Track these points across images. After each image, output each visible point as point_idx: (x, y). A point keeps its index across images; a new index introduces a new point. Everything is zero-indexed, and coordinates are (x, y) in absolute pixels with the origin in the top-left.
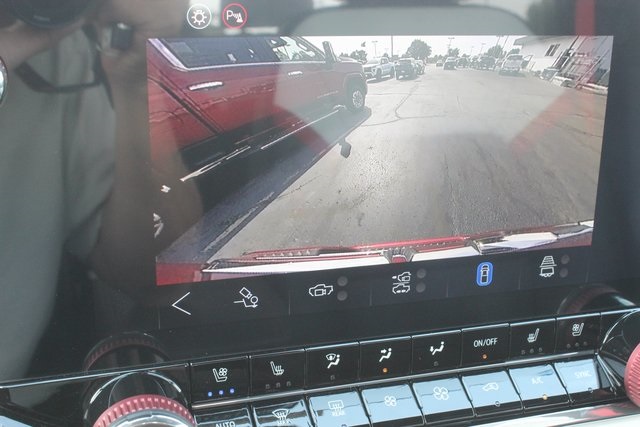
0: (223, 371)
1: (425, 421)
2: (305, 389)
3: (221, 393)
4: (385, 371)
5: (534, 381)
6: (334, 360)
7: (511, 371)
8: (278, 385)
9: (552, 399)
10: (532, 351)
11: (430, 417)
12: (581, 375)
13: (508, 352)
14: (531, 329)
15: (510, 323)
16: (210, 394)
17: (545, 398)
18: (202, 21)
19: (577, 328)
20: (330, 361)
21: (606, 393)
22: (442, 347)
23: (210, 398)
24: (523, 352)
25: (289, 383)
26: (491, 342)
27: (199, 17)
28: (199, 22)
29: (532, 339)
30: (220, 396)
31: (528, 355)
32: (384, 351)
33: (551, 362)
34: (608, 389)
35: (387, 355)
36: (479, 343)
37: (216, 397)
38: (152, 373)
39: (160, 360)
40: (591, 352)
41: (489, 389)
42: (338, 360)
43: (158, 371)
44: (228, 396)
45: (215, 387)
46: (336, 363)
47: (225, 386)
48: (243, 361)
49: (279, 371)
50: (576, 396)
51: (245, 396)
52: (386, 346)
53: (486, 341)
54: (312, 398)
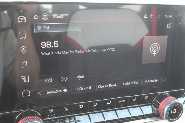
0: (52, 110)
1: (106, 122)
2: (74, 114)
3: (51, 115)
4: (95, 109)
5: (135, 111)
6: (81, 106)
7: (129, 109)
8: (67, 113)
9: (139, 116)
10: (134, 103)
11: (107, 121)
12: (148, 110)
13: (128, 104)
14: (134, 98)
15: (128, 96)
16: (48, 116)
17: (138, 116)
18: (46, 18)
19: (146, 97)
20: (80, 107)
21: (154, 114)
22: (110, 103)
23: (48, 117)
24: (132, 104)
25: (69, 113)
26: (123, 101)
27: (45, 17)
28: (45, 18)
29: (134, 100)
30: (51, 116)
31: (133, 105)
32: (95, 104)
33: (140, 106)
34: (154, 113)
35: (95, 105)
36: (120, 102)
37: (50, 117)
38: (33, 110)
39: (35, 107)
40: (150, 104)
41: (123, 114)
42: (82, 106)
43: (34, 110)
44: (53, 116)
45: (50, 114)
46: (82, 107)
47: (52, 114)
48: (57, 107)
49: (67, 109)
50: (146, 115)
51: (58, 116)
52: (95, 102)
53: (122, 101)
54: (76, 117)
